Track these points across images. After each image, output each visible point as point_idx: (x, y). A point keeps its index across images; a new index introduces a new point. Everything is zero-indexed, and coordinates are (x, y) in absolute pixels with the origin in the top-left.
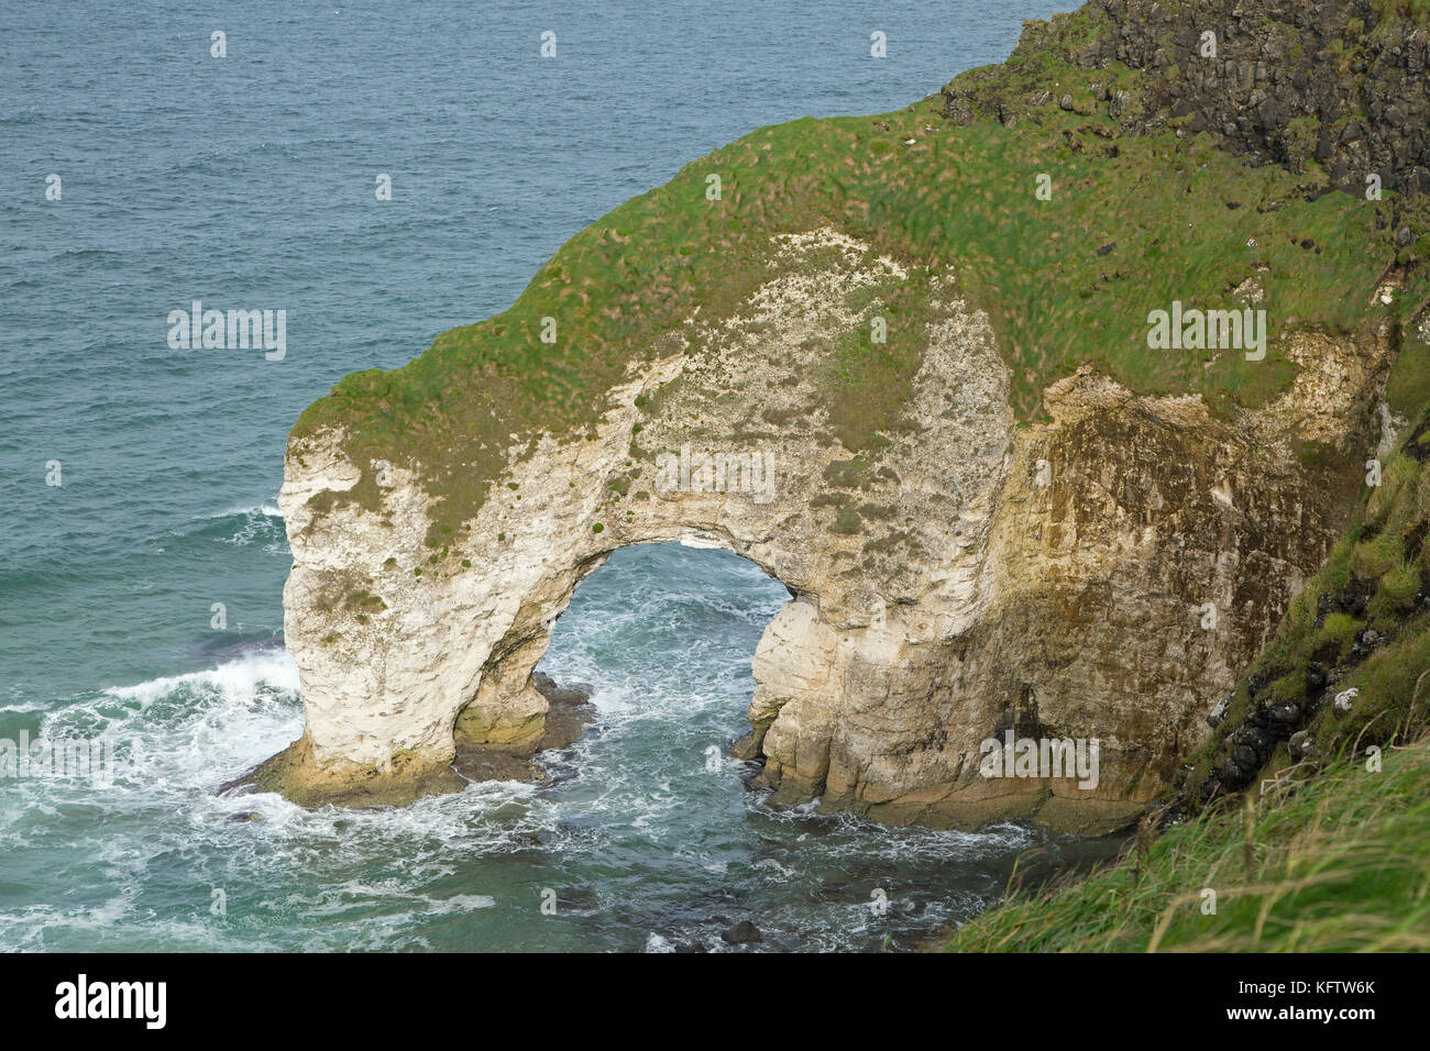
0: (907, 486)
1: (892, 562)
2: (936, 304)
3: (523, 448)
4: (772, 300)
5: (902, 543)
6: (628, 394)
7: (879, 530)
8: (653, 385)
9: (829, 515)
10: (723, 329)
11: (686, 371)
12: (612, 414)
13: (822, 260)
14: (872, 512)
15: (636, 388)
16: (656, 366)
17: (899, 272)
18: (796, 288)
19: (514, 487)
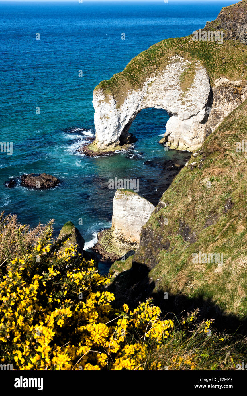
0: (193, 97)
1: (192, 109)
2: (197, 67)
3: (130, 93)
4: (169, 67)
5: (193, 106)
6: (146, 83)
7: (189, 104)
8: (150, 82)
9: (181, 102)
10: (161, 72)
11: (155, 79)
12: (144, 87)
13: (177, 61)
14: (187, 101)
15: (147, 83)
16: (150, 78)
17: (190, 63)
18: (173, 65)
19: (129, 99)
